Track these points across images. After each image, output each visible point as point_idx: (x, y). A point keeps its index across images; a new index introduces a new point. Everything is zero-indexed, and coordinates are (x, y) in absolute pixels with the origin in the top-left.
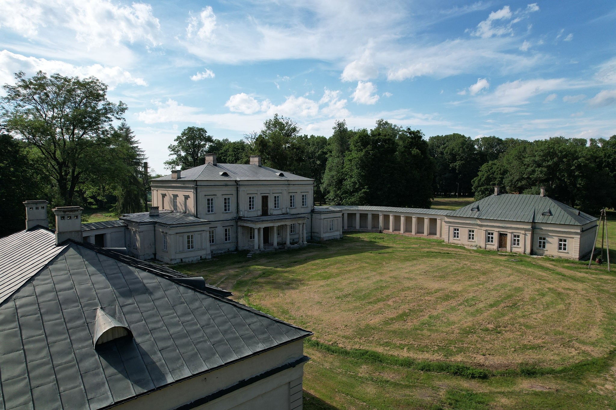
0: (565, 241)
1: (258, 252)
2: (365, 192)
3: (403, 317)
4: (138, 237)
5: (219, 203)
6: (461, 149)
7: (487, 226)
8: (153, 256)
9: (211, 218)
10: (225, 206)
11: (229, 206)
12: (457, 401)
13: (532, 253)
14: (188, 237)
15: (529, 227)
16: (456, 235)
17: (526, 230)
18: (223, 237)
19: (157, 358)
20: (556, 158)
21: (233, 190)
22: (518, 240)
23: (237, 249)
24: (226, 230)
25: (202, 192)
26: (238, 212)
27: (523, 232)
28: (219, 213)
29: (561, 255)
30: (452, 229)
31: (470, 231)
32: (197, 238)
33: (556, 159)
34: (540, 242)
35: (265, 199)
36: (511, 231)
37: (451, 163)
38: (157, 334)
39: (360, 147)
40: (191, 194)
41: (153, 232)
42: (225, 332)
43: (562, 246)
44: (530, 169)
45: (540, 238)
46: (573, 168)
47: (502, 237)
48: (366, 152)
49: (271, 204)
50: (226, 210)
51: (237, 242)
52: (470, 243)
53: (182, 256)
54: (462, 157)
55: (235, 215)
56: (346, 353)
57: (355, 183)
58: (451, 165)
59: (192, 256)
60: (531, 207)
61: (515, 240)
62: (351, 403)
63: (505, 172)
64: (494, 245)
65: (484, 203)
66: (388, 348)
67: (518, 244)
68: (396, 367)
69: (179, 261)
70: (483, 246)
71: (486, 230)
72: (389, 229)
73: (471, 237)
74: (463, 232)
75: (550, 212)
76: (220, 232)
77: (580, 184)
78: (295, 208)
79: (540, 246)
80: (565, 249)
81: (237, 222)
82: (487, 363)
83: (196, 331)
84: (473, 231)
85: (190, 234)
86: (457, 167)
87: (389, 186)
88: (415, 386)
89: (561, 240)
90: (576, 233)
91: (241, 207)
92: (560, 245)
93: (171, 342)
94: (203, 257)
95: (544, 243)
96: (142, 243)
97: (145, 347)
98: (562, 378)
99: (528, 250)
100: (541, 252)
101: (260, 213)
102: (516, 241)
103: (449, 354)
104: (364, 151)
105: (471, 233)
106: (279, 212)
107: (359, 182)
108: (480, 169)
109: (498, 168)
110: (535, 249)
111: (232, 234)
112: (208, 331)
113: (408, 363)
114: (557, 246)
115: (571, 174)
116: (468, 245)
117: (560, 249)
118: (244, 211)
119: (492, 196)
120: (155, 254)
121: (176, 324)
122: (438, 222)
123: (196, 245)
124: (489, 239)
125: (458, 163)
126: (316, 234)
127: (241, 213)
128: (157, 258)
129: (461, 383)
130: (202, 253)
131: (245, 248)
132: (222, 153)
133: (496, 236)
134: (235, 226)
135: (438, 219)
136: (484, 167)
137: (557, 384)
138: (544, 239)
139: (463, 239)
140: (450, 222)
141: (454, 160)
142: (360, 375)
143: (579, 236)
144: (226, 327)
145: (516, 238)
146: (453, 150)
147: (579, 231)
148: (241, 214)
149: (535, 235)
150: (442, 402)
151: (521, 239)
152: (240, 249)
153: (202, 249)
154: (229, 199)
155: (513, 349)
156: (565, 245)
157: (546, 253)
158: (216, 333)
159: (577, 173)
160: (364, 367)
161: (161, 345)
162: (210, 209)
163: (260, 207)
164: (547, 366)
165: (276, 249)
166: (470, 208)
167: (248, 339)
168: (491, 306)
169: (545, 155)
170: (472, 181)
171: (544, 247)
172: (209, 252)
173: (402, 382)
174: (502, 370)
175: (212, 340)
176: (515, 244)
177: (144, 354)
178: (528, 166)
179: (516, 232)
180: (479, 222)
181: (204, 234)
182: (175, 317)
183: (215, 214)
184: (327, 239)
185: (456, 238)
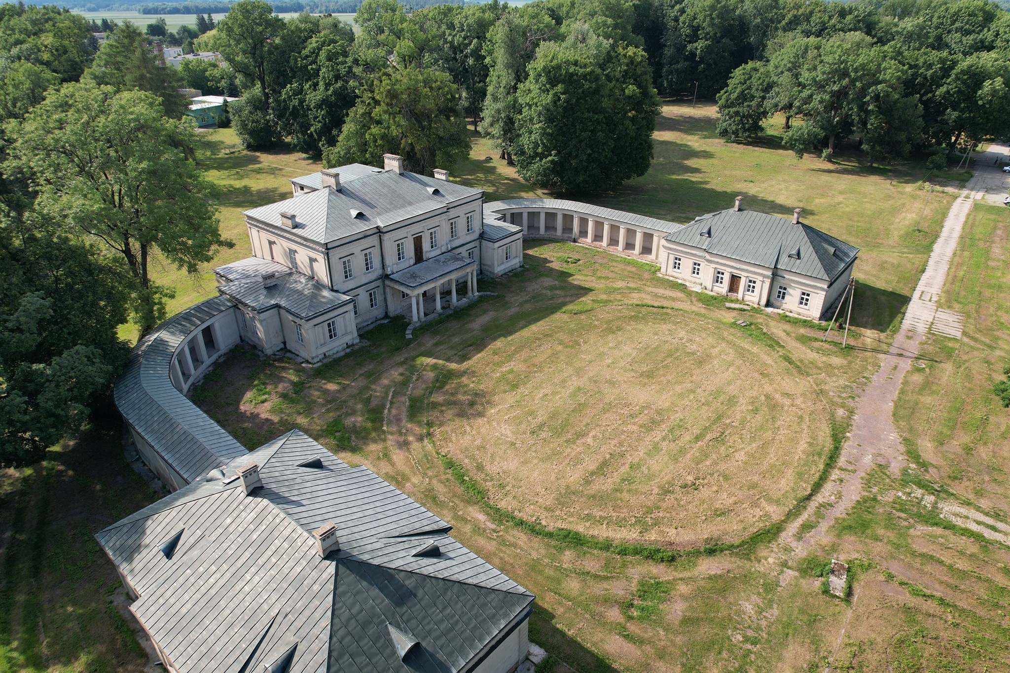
0: (808, 295)
1: (418, 325)
2: (552, 162)
3: (603, 468)
4: (258, 325)
5: (358, 263)
6: (708, 19)
7: (717, 263)
8: (282, 346)
9: (351, 284)
10: (367, 264)
11: (371, 263)
12: (645, 592)
13: (768, 304)
14: (329, 325)
15: (769, 273)
16: (676, 266)
17: (764, 276)
18: (368, 303)
19: (441, 656)
20: (847, 79)
21: (374, 240)
22: (754, 287)
23: (386, 316)
24: (371, 294)
25: (335, 255)
26: (384, 267)
27: (761, 278)
28: (361, 276)
29: (801, 311)
30: (672, 257)
31: (695, 264)
32: (339, 323)
33: (845, 82)
34: (780, 292)
35: (418, 241)
36: (746, 274)
37: (690, 42)
38: (434, 634)
39: (544, 85)
40: (321, 258)
41: (277, 317)
42: (476, 617)
43: (804, 300)
44: (806, 93)
45: (781, 287)
46: (868, 98)
47: (734, 280)
48: (555, 95)
49: (426, 246)
50: (367, 269)
51: (387, 306)
52: (694, 280)
53: (324, 349)
54: (708, 34)
55: (380, 272)
56: (550, 535)
57: (536, 145)
58: (689, 47)
59: (337, 346)
60: (777, 241)
61: (749, 286)
62: (560, 603)
63: (769, 87)
64: (723, 288)
65: (719, 223)
66: (588, 524)
67: (753, 291)
68: (595, 552)
69: (322, 356)
70: (709, 287)
71: (715, 268)
72: (586, 236)
73: (695, 271)
74: (687, 264)
75: (799, 254)
76: (363, 298)
77: (872, 125)
78: (458, 238)
79: (779, 296)
80: (806, 304)
81: (383, 281)
82: (678, 540)
83: (457, 622)
84: (699, 265)
85: (331, 321)
86: (698, 52)
87: (589, 151)
88: (612, 577)
89: (804, 294)
90: (822, 289)
91: (388, 262)
92: (802, 299)
93: (444, 639)
94: (350, 343)
95: (784, 293)
96: (266, 332)
97: (430, 649)
98: (737, 554)
99: (764, 301)
100: (779, 304)
101: (412, 261)
102: (750, 288)
103: (645, 530)
104: (551, 92)
105: (697, 267)
106: (438, 252)
107: (543, 144)
108: (732, 75)
109: (760, 78)
110: (772, 299)
111: (379, 298)
112: (464, 619)
113: (607, 546)
114: (798, 299)
115: (862, 107)
116: (691, 282)
117: (801, 303)
118: (393, 264)
119: (731, 211)
120: (284, 343)
121: (441, 621)
122: (655, 239)
123: (340, 330)
124: (717, 280)
125: (699, 46)
126: (487, 268)
127: (389, 269)
128: (288, 347)
129: (651, 568)
130: (348, 339)
131: (397, 312)
132: (307, 56)
133: (726, 278)
134: (381, 286)
135: (656, 235)
136: (738, 73)
137: (731, 562)
138: (785, 289)
139: (684, 274)
140: (670, 249)
141: (694, 37)
142: (565, 566)
143: (824, 293)
144: (475, 611)
145: (752, 284)
146: (695, 18)
147: (825, 287)
148: (389, 271)
149: (775, 283)
150: (633, 595)
151: (758, 285)
152: (391, 314)
153: (346, 334)
154: (370, 253)
155: (704, 518)
156: (807, 300)
157: (784, 306)
158: (470, 619)
159: (870, 108)
160: (567, 553)
161: (439, 643)
162: (347, 275)
163: (412, 254)
164: (728, 540)
165: (440, 315)
166: (699, 232)
167: (493, 618)
168: (698, 438)
169: (833, 72)
170: (718, 95)
171: (783, 298)
172: (356, 334)
173: (601, 573)
174: (689, 549)
175: (469, 628)
176: (748, 290)
177: (431, 655)
178: (804, 87)
179: (753, 277)
180: (708, 256)
181: (347, 315)
182: (438, 614)
183: (355, 278)
184: (503, 273)
185: (676, 270)
